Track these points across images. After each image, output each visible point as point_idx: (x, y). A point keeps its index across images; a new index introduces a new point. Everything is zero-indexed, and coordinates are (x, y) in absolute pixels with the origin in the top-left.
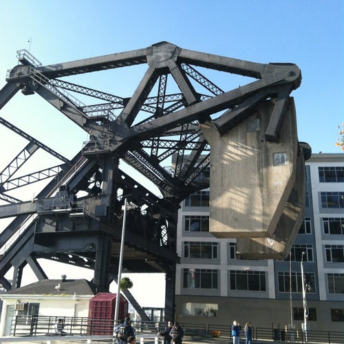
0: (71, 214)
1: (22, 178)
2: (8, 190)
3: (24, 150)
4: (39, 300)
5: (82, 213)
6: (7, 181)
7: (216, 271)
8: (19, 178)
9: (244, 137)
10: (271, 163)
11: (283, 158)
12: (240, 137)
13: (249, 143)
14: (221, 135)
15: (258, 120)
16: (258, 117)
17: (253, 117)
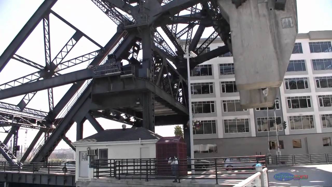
0: (122, 76)
1: (71, 61)
2: (62, 70)
3: (71, 39)
4: (107, 146)
5: (131, 74)
6: (60, 63)
7: (214, 121)
8: (69, 61)
9: (256, 7)
10: (280, 25)
11: (289, 21)
12: (252, 8)
13: (261, 12)
14: (237, 7)
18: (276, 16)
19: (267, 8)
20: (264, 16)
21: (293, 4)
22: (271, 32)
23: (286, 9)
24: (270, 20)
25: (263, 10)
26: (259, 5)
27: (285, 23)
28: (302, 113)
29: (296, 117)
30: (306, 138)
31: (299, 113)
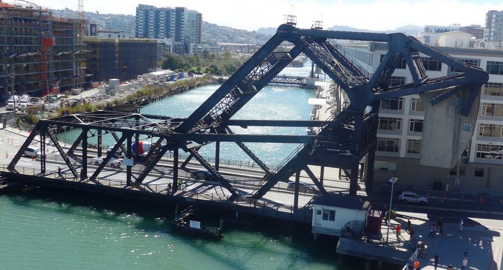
0: (341, 154)
9: (447, 108)
10: (462, 127)
11: (469, 126)
12: (444, 108)
13: (450, 113)
14: (433, 104)
15: (457, 98)
16: (458, 96)
17: (454, 96)
18: (460, 120)
19: (456, 111)
20: (452, 117)
21: (476, 112)
22: (454, 131)
23: (469, 116)
24: (455, 121)
25: (452, 113)
26: (450, 106)
27: (465, 126)
28: (492, 142)
29: (485, 145)
30: (490, 168)
31: (490, 142)
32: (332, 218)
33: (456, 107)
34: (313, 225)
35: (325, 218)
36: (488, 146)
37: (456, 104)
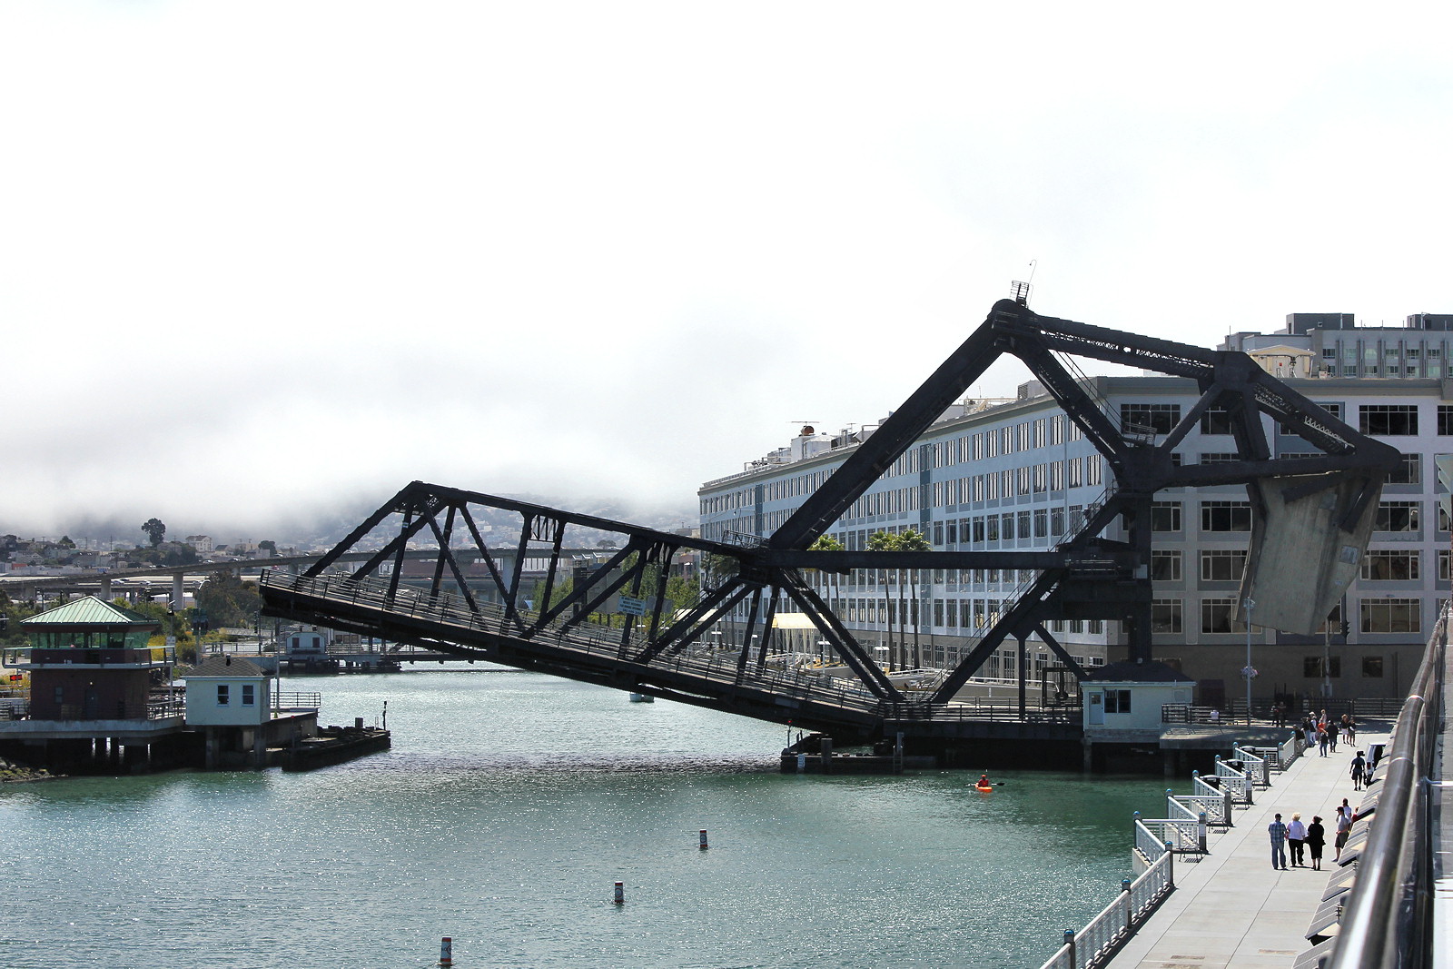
9: (1314, 513)
10: (1337, 556)
11: (1352, 554)
12: (1308, 513)
13: (1319, 524)
14: (1286, 502)
15: (1336, 496)
16: (1337, 492)
17: (1331, 491)
18: (1337, 539)
19: (1330, 520)
20: (1321, 532)
22: (1322, 560)
23: (1355, 532)
24: (1326, 541)
25: (1322, 523)
26: (1320, 510)
27: (1345, 553)
28: (1392, 592)
29: (1377, 601)
30: (1396, 654)
31: (1388, 592)
32: (1125, 707)
33: (1333, 512)
34: (1086, 725)
35: (1110, 708)
36: (1384, 601)
37: (1333, 508)
